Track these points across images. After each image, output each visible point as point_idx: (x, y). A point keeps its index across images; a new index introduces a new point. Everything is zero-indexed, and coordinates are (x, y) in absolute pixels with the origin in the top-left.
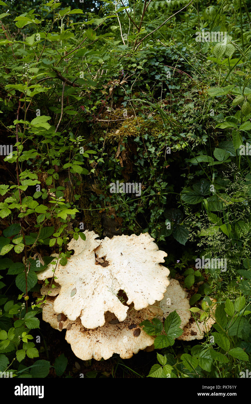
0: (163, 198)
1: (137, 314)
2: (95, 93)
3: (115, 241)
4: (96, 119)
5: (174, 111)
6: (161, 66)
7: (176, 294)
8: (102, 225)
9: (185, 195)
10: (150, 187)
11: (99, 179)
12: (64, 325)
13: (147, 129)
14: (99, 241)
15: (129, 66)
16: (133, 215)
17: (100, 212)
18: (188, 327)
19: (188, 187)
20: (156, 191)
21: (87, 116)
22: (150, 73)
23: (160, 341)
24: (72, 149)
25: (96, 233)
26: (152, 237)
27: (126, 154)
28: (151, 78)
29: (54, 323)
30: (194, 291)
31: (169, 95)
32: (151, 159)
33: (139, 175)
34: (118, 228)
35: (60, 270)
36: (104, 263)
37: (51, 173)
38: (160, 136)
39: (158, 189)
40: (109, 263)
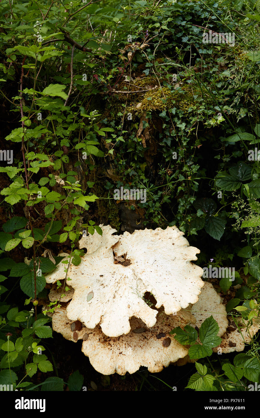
0: (194, 184)
1: (166, 321)
2: (109, 59)
3: (137, 236)
4: (113, 90)
5: (205, 80)
6: (189, 26)
7: (210, 299)
8: (120, 217)
9: (220, 180)
10: (177, 171)
11: (116, 163)
12: (79, 335)
13: (174, 102)
14: (116, 236)
15: (150, 26)
16: (158, 205)
17: (117, 202)
18: (225, 337)
19: (224, 171)
20: (186, 176)
21: (101, 87)
22: (175, 34)
23: (195, 351)
24: (82, 127)
25: (113, 227)
26: (181, 231)
27: (149, 132)
28: (176, 41)
29: (68, 333)
30: (230, 296)
31: (199, 61)
32: (180, 138)
33: (165, 157)
34: (139, 221)
35: (72, 270)
36: (125, 262)
37: (60, 155)
38: (190, 110)
39: (189, 173)
40: (131, 262)
